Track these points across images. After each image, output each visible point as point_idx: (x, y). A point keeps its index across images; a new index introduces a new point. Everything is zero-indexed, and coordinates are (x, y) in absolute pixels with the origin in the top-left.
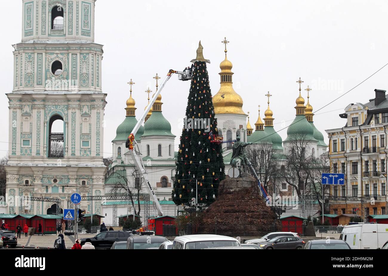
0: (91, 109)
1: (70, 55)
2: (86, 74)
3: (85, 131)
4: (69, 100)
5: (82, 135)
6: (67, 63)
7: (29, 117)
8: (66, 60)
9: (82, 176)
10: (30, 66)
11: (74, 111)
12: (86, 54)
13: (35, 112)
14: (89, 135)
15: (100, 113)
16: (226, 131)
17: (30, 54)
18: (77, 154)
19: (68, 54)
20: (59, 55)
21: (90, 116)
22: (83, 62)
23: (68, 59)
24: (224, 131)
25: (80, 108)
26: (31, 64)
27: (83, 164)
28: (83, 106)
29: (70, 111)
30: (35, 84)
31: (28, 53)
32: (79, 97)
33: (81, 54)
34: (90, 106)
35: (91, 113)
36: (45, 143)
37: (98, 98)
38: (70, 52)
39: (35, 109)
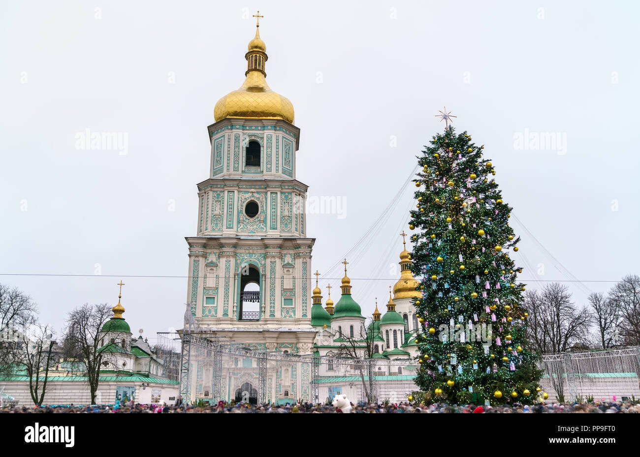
0: (295, 259)
1: (269, 193)
2: (289, 217)
3: (288, 285)
4: (266, 246)
5: (284, 290)
6: (265, 204)
7: (215, 269)
8: (264, 200)
9: (283, 344)
10: (219, 206)
11: (273, 260)
12: (288, 193)
13: (223, 261)
14: (292, 290)
15: (306, 263)
16: (412, 314)
17: (218, 192)
18: (278, 315)
19: (266, 193)
20: (255, 195)
21: (294, 267)
22: (284, 202)
23: (266, 199)
24: (410, 315)
25: (281, 257)
26: (220, 204)
27: (285, 328)
28: (285, 255)
29: (268, 261)
30: (225, 227)
31: (217, 191)
32: (280, 242)
33: (281, 193)
34: (293, 255)
35: (295, 263)
36: (235, 301)
37: (304, 244)
38: (269, 191)
39: (223, 257)
